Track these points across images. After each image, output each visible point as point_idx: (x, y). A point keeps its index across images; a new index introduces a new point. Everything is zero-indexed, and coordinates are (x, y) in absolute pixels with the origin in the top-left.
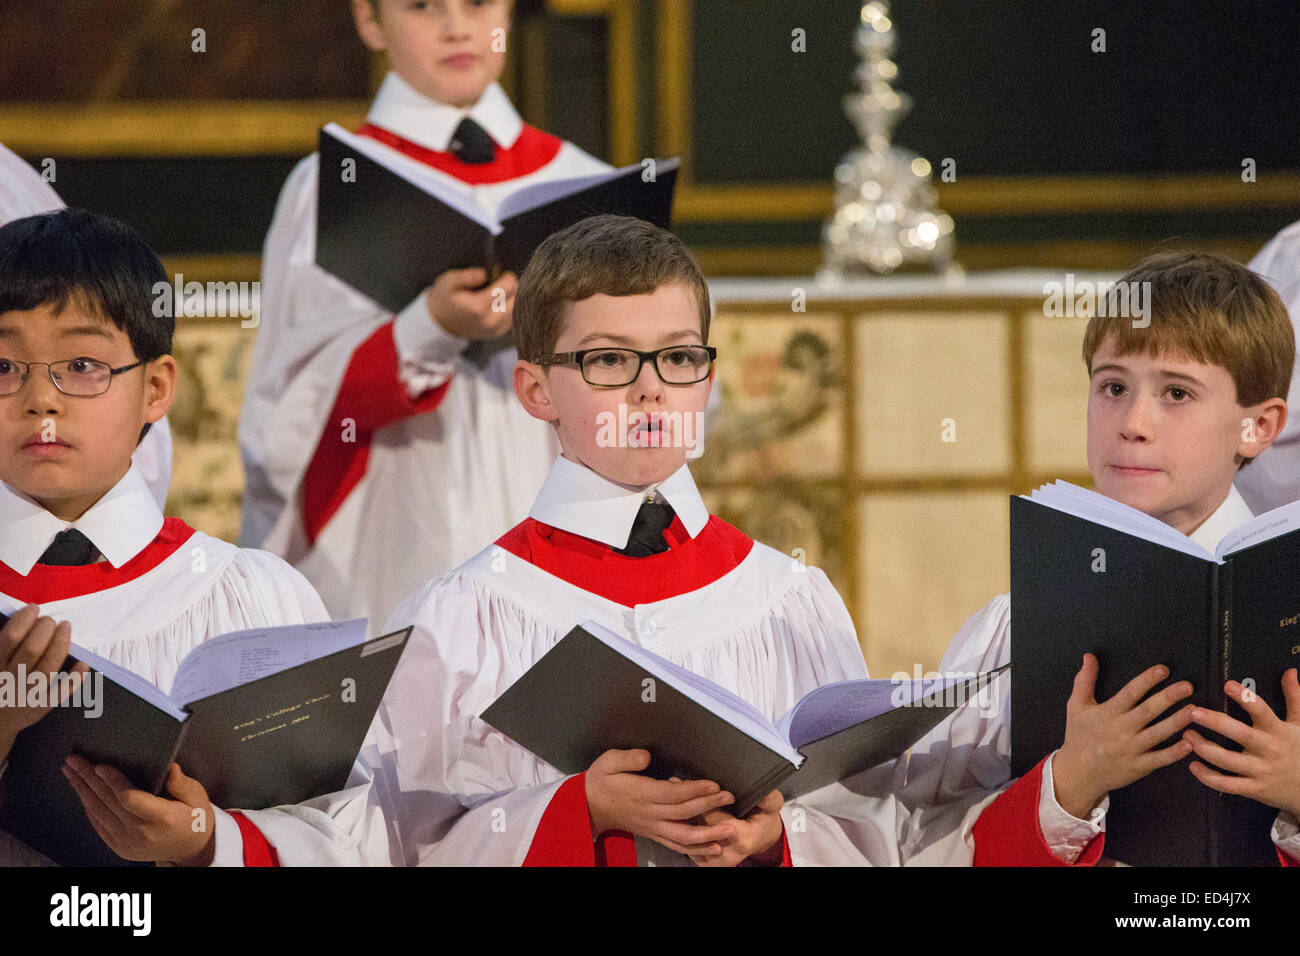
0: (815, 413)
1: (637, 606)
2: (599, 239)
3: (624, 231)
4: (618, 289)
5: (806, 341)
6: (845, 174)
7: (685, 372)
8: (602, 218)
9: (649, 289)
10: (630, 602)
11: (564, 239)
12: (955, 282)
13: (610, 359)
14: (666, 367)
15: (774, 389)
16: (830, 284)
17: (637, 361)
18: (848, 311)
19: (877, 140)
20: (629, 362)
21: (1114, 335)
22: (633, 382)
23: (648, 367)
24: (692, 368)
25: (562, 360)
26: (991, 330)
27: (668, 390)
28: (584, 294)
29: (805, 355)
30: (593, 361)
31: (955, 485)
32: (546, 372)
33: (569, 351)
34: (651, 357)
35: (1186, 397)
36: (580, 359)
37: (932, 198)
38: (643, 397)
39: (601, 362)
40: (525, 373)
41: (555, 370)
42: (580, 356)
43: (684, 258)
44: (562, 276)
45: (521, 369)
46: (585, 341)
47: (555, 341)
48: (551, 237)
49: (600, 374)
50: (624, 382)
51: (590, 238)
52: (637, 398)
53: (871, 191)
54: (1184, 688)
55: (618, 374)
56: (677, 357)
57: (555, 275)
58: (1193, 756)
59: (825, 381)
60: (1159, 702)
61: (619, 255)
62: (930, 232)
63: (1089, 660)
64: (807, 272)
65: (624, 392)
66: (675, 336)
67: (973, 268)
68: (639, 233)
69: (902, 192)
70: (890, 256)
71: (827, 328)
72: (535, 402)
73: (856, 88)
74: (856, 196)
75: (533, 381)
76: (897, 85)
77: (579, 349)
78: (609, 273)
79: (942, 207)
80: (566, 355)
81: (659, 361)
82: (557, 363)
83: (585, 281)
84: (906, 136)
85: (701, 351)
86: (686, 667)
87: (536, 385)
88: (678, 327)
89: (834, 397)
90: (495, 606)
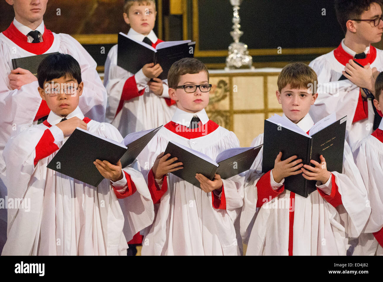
0: (224, 97)
1: (191, 139)
2: (186, 62)
3: (192, 61)
4: (191, 73)
5: (222, 82)
6: (230, 48)
7: (206, 90)
8: (186, 58)
9: (198, 72)
10: (189, 138)
11: (179, 63)
12: (253, 70)
13: (191, 87)
14: (202, 88)
15: (216, 92)
16: (227, 70)
17: (196, 87)
18: (231, 76)
19: (237, 41)
20: (194, 87)
21: (290, 85)
22: (195, 91)
23: (198, 88)
24: (207, 89)
25: (180, 87)
26: (261, 79)
27: (202, 93)
28: (184, 74)
29: (222, 85)
30: (187, 87)
31: (253, 112)
32: (176, 90)
33: (181, 85)
34: (198, 86)
35: (304, 96)
36: (184, 87)
37: (247, 52)
38: (197, 95)
39: (189, 88)
40: (171, 91)
41: (178, 90)
42: (184, 86)
43: (204, 66)
44: (179, 70)
45: (170, 90)
46: (185, 83)
47: (178, 83)
48: (175, 62)
49: (188, 90)
50: (193, 91)
51: (184, 62)
52: (196, 95)
53: (236, 51)
54: (300, 161)
55: (192, 90)
56: (204, 86)
57: (178, 70)
58: (303, 173)
59: (226, 91)
60: (295, 163)
61: (191, 65)
62: (248, 59)
63: (280, 153)
64: (223, 68)
65: (193, 93)
66: (203, 82)
67: (256, 67)
68: (195, 61)
69: (242, 51)
70: (239, 64)
71: (226, 79)
72: (173, 96)
73: (233, 30)
74: (232, 53)
75: (173, 92)
76: (240, 29)
77: (184, 85)
78: (189, 70)
79: (249, 55)
80: (181, 86)
81: (200, 87)
82: (179, 88)
83: (184, 71)
84: (242, 40)
85: (208, 85)
86: (201, 152)
87: (173, 93)
88: (204, 80)
89: (228, 93)
90: (161, 139)
